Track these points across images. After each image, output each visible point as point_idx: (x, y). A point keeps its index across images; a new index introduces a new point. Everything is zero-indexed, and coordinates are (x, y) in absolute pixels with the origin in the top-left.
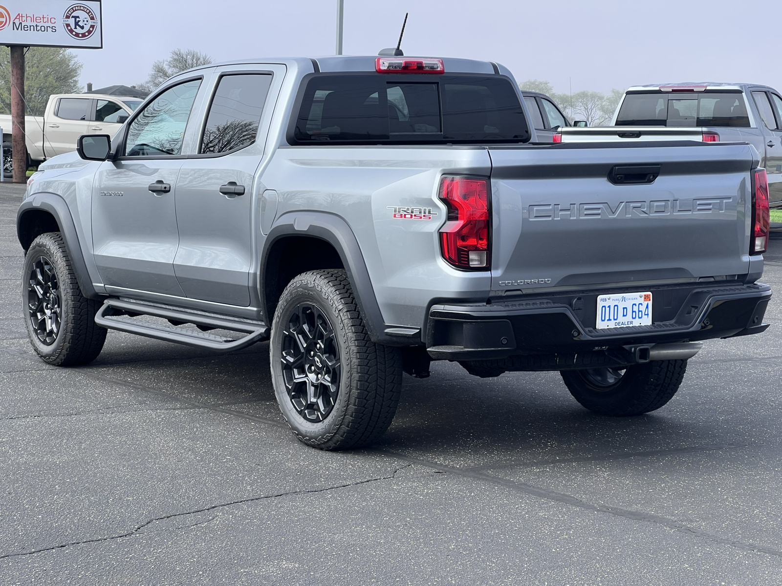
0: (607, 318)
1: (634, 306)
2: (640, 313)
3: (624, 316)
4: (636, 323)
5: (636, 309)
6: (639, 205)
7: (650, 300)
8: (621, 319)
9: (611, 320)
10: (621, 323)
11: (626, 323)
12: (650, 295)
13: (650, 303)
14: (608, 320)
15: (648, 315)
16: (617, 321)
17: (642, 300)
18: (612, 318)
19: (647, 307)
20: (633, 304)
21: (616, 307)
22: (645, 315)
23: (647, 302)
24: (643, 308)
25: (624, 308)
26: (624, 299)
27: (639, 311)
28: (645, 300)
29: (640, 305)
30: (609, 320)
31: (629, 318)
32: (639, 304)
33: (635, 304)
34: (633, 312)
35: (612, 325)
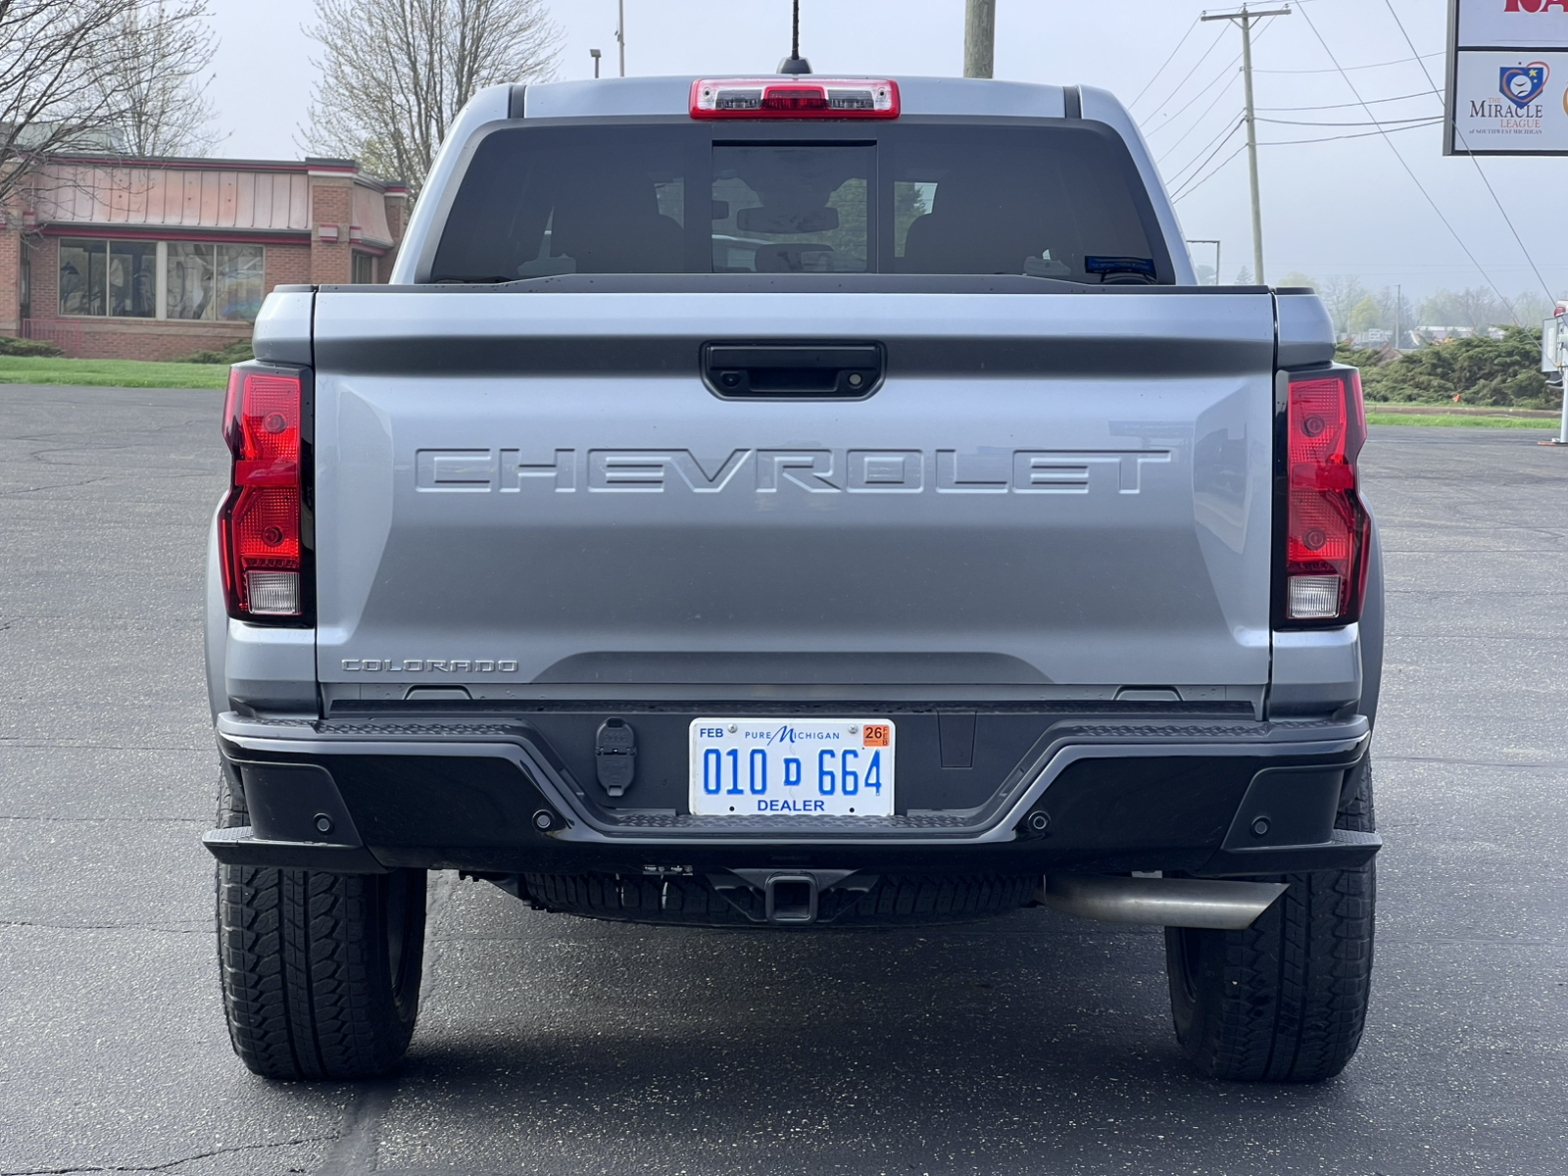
0: (727, 783)
1: (827, 757)
2: (850, 779)
3: (788, 782)
4: (837, 806)
5: (833, 765)
6: (807, 459)
7: (885, 743)
8: (777, 790)
9: (741, 792)
10: (780, 804)
11: (800, 806)
12: (886, 728)
13: (888, 754)
14: (730, 792)
15: (878, 785)
16: (767, 797)
17: (857, 742)
18: (744, 783)
19: (876, 762)
20: (823, 752)
21: (758, 757)
22: (867, 784)
23: (875, 748)
24: (860, 765)
25: (788, 762)
26: (789, 735)
27: (845, 773)
28: (866, 743)
29: (850, 757)
30: (735, 791)
31: (808, 789)
32: (846, 752)
33: (832, 753)
34: (822, 773)
35: (746, 806)
